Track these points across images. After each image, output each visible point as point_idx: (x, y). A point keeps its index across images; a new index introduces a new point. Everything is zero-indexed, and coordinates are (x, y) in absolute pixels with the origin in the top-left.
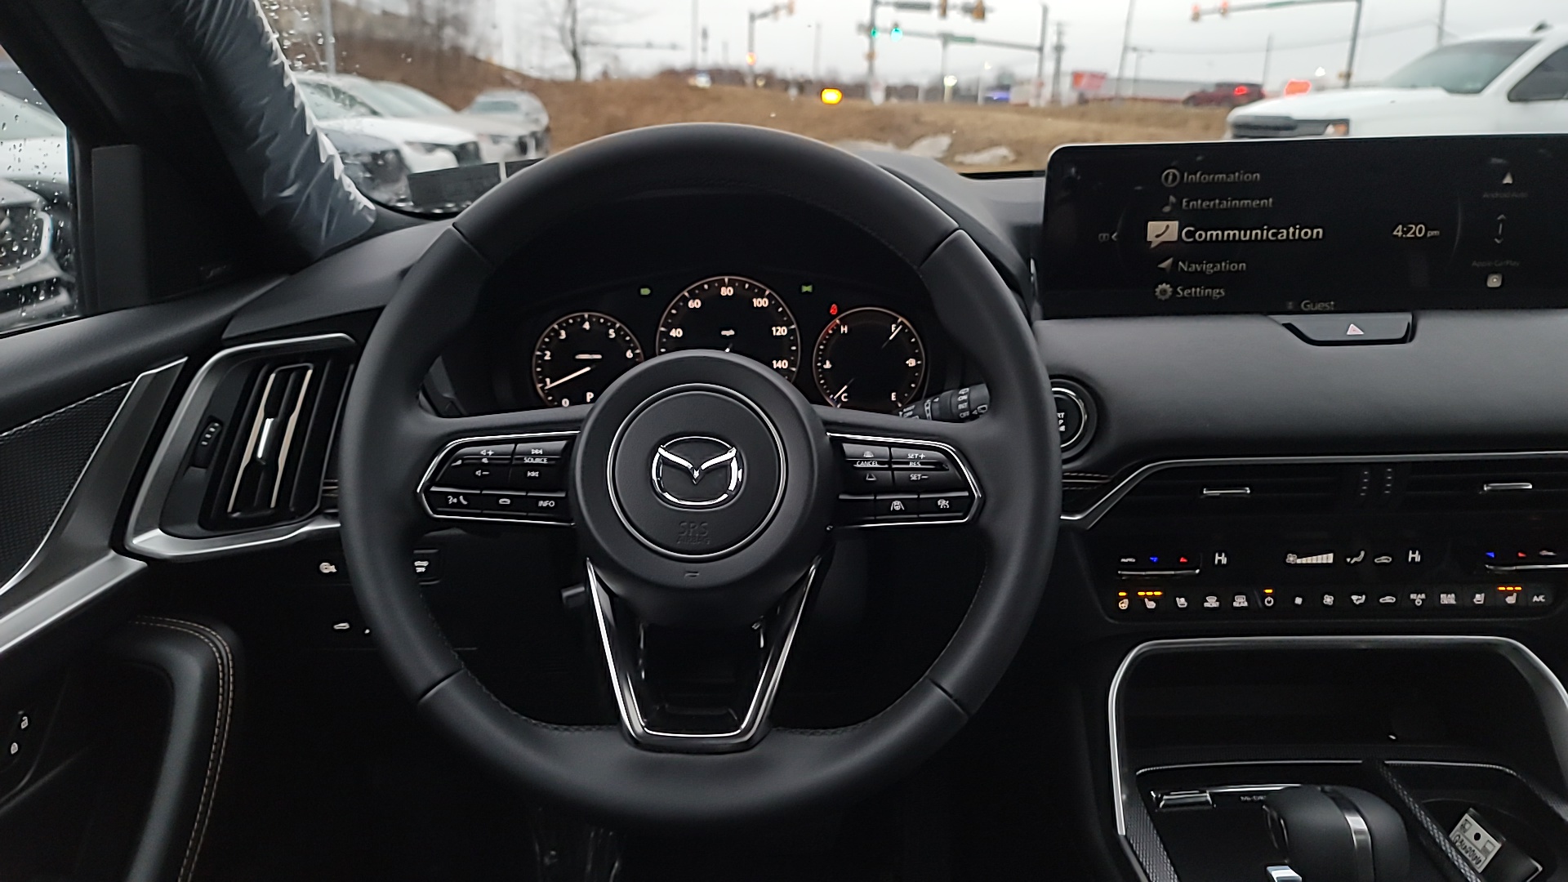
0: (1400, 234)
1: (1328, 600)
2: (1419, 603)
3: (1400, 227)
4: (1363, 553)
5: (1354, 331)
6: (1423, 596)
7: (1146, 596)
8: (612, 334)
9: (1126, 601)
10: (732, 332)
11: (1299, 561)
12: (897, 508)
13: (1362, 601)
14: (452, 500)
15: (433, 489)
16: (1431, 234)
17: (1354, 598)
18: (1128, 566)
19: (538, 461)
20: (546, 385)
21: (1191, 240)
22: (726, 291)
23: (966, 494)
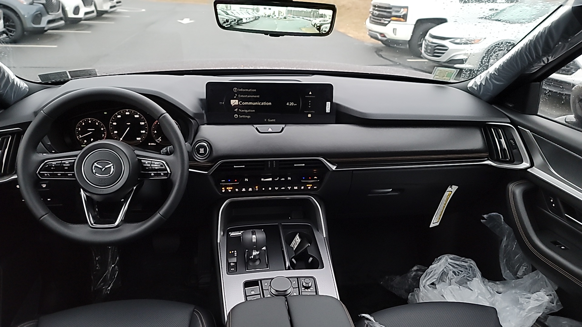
0: (288, 105)
1: (270, 189)
2: (289, 189)
3: (288, 103)
4: (278, 178)
5: (270, 130)
6: (291, 187)
7: (229, 189)
8: (97, 124)
9: (224, 190)
10: (129, 124)
11: (264, 180)
12: (153, 175)
13: (277, 189)
14: (46, 175)
15: (41, 172)
16: (295, 105)
17: (276, 188)
18: (223, 182)
19: (67, 165)
20: (79, 136)
21: (241, 104)
22: (127, 113)
23: (167, 172)
